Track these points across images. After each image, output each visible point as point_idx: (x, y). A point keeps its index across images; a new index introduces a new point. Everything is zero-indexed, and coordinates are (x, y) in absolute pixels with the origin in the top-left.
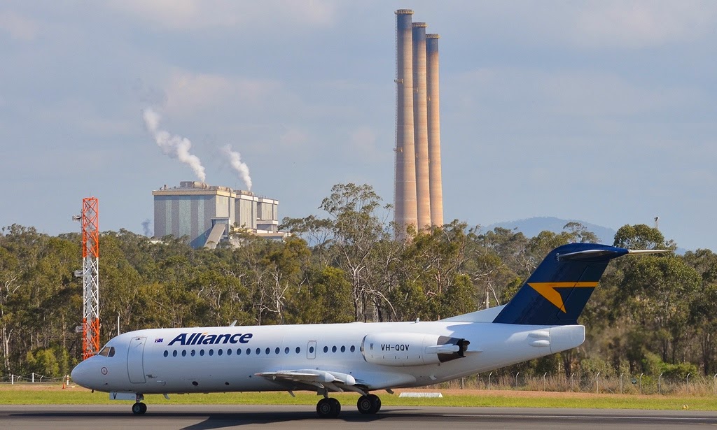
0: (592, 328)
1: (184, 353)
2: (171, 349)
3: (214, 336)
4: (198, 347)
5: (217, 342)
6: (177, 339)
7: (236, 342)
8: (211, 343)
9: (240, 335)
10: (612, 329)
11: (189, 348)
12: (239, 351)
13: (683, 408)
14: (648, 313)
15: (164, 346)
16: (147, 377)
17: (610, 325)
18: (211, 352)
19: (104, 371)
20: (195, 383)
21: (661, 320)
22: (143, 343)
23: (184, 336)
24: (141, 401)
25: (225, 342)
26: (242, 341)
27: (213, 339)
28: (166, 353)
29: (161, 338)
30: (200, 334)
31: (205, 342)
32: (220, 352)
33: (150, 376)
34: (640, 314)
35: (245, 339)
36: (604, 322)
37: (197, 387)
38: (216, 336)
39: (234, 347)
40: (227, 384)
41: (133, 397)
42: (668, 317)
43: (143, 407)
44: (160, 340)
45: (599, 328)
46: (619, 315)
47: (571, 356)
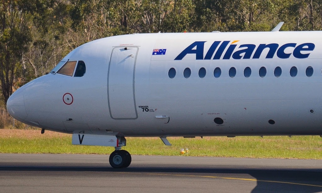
0: (46, 31)
1: (202, 72)
2: (180, 66)
3: (251, 47)
4: (224, 64)
5: (257, 56)
6: (188, 50)
7: (287, 56)
8: (247, 56)
9: (293, 45)
10: (76, 34)
11: (210, 64)
12: (294, 71)
13: (181, 153)
14: (131, 9)
15: (168, 60)
16: (140, 110)
17: (73, 27)
18: (248, 71)
19: (68, 99)
20: (218, 121)
21: (151, 20)
22: (134, 55)
23: (200, 45)
24: (123, 148)
25: (270, 55)
26: (297, 54)
27: (249, 50)
28: (172, 73)
29: (162, 48)
30: (226, 43)
31: (237, 56)
32: (263, 71)
33: (145, 109)
34: (120, 11)
35: (303, 52)
36: (65, 23)
37: (220, 126)
38: (254, 46)
39: (286, 64)
40: (272, 122)
41: (112, 141)
42: (162, 16)
43: (126, 157)
44: (162, 52)
45: (57, 32)
46: (88, 10)
47: (12, 73)
